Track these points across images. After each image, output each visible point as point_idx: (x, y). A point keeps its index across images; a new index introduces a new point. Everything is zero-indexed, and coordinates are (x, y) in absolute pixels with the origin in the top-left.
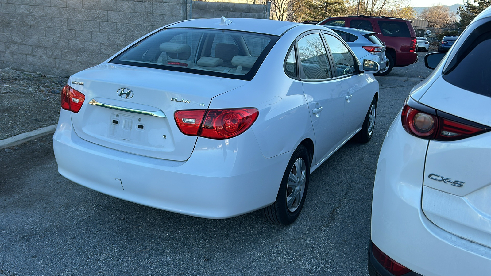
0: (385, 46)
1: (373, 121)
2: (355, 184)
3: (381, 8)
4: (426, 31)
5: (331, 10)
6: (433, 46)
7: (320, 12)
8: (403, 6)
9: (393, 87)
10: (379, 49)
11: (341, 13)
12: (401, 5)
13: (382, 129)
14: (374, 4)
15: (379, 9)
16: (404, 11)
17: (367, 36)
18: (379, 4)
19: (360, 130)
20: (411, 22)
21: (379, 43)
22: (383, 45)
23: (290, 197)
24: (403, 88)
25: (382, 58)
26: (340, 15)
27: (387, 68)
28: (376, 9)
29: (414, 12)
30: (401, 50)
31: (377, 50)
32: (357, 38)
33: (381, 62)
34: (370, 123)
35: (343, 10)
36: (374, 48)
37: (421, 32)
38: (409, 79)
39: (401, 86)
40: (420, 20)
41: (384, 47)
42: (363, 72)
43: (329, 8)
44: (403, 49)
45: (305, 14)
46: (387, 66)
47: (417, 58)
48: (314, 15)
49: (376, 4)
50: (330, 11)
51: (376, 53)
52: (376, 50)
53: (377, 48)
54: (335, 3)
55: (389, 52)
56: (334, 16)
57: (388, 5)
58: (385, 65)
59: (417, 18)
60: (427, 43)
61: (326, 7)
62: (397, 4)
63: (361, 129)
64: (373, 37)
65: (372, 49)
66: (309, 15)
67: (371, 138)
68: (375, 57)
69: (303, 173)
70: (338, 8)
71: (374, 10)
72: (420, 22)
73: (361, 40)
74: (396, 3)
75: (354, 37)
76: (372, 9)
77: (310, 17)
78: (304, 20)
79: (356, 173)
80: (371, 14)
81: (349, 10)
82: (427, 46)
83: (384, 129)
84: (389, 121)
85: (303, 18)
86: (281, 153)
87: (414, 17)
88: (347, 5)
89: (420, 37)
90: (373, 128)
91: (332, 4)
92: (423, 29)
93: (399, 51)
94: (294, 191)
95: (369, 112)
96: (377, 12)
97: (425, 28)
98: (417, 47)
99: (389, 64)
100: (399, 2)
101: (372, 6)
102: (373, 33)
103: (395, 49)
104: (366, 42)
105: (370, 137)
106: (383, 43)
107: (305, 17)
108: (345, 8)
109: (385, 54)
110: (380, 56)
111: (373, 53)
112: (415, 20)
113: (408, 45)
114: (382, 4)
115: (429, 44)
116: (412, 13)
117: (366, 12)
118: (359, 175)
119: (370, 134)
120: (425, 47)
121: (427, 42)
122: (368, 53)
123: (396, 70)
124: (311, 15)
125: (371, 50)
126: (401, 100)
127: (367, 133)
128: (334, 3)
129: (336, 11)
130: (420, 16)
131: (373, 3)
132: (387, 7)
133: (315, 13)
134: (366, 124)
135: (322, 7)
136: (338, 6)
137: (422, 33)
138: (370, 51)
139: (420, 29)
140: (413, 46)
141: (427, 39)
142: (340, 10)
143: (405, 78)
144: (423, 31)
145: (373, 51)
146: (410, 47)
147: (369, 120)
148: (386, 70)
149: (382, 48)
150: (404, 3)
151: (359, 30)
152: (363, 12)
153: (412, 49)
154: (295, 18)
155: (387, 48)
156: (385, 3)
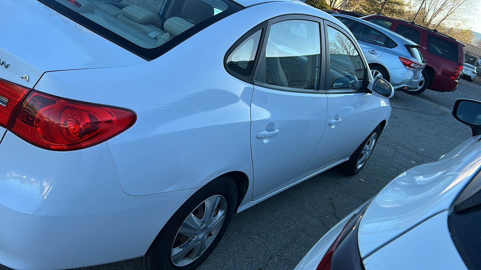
0: (425, 64)
1: (368, 154)
2: (306, 234)
3: (440, 23)
4: (478, 59)
5: (388, 9)
6: (479, 77)
7: (375, 7)
8: (464, 27)
9: (416, 112)
10: (416, 66)
11: (397, 15)
12: (462, 25)
13: (378, 163)
14: (434, 16)
15: (437, 22)
16: (463, 32)
17: (409, 47)
18: (440, 17)
19: (345, 161)
20: (464, 46)
21: (418, 59)
22: (423, 62)
23: (181, 248)
24: (427, 115)
25: (417, 75)
26: (395, 17)
27: (420, 88)
28: (435, 22)
29: (472, 36)
30: (442, 73)
31: (414, 66)
32: (396, 45)
33: (414, 80)
34: (362, 155)
35: (401, 13)
36: (412, 62)
37: (473, 59)
38: (439, 106)
39: (426, 113)
40: (476, 47)
41: (423, 64)
42: (371, 92)
43: (387, 6)
44: (444, 72)
45: (360, 5)
46: (420, 85)
47: (457, 87)
48: (368, 9)
49: (437, 16)
50: (386, 9)
51: (411, 69)
52: (412, 65)
53: (415, 63)
54: (395, 3)
55: (428, 71)
56: (389, 16)
57: (449, 21)
58: (418, 84)
59: (475, 43)
60: (474, 73)
61: (384, 5)
62: (458, 23)
63: (348, 159)
64: (415, 50)
65: (409, 63)
66: (364, 7)
67: (359, 171)
68: (409, 73)
69: (220, 213)
70: (396, 9)
71: (432, 21)
72: (475, 48)
73: (400, 50)
74: (457, 21)
75: (394, 44)
76: (431, 20)
77: (364, 9)
78: (357, 11)
79: (315, 217)
80: (427, 25)
81: (406, 14)
82: (473, 76)
83: (381, 163)
84: (392, 154)
85: (356, 9)
86: (168, 190)
87: (471, 42)
88: (406, 9)
89: (470, 65)
90: (365, 161)
91: (391, 3)
92: (475, 56)
93: (439, 73)
94: (190, 241)
95: (367, 141)
96: (434, 25)
97: (478, 57)
98: (462, 74)
99: (423, 84)
100: (461, 21)
101: (432, 17)
102: (416, 46)
103: (436, 70)
104: (405, 53)
105: (356, 171)
106: (424, 60)
107: (359, 8)
108: (403, 11)
109: (422, 73)
110: (415, 73)
111: (408, 67)
112: (471, 45)
113: (452, 70)
114: (443, 19)
115: (475, 74)
116: (471, 37)
117: (423, 21)
118: (318, 221)
119: (360, 166)
120: (470, 76)
121: (475, 71)
122: (402, 65)
123: (429, 92)
124: (367, 8)
125: (407, 64)
126: (418, 130)
127: (355, 165)
128: (393, 3)
129: (393, 11)
130: (478, 42)
131: (433, 14)
132: (446, 23)
133: (371, 7)
134: (357, 154)
135: (380, 3)
136: (397, 8)
137: (473, 61)
138: (405, 65)
139: (473, 55)
140: (457, 73)
141: (476, 68)
142: (397, 11)
143: (435, 105)
144: (475, 59)
145: (409, 65)
146: (453, 72)
147: (363, 152)
148: (418, 90)
149: (420, 65)
150: (465, 24)
151: (402, 37)
152: (420, 20)
153: (454, 76)
154: (350, 6)
155: (427, 66)
156: (447, 18)
